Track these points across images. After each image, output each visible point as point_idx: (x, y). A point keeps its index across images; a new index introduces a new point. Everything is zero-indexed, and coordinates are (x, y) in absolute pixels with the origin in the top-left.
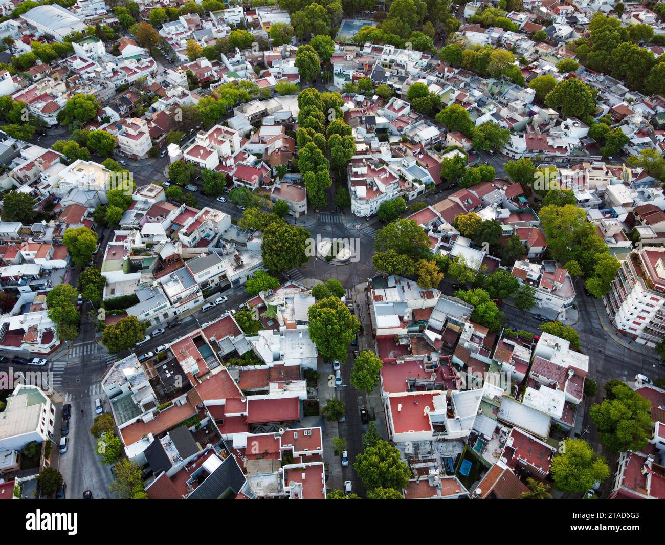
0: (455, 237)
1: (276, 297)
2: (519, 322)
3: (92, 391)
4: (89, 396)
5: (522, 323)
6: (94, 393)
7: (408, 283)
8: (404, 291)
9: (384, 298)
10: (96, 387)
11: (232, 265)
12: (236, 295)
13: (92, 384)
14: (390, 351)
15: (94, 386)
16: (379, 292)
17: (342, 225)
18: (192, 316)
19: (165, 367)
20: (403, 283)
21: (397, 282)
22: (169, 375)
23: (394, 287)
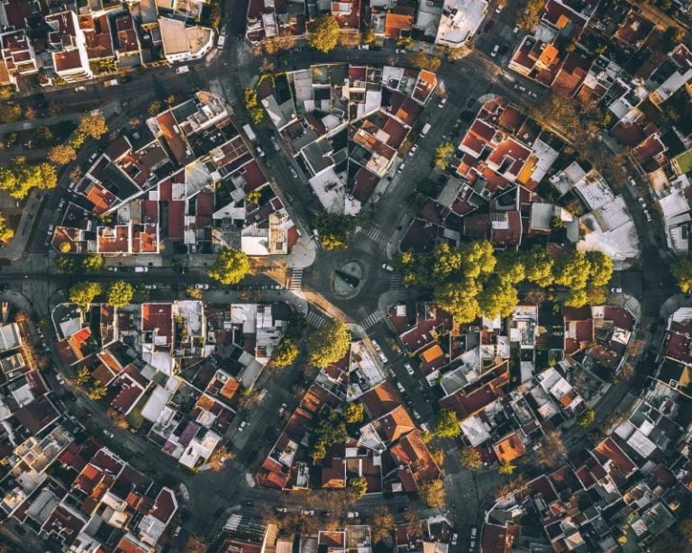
7: (277, 338)
8: (267, 332)
9: (262, 314)
19: (219, 135)
20: (276, 334)
21: (279, 328)
22: (212, 139)
23: (273, 324)
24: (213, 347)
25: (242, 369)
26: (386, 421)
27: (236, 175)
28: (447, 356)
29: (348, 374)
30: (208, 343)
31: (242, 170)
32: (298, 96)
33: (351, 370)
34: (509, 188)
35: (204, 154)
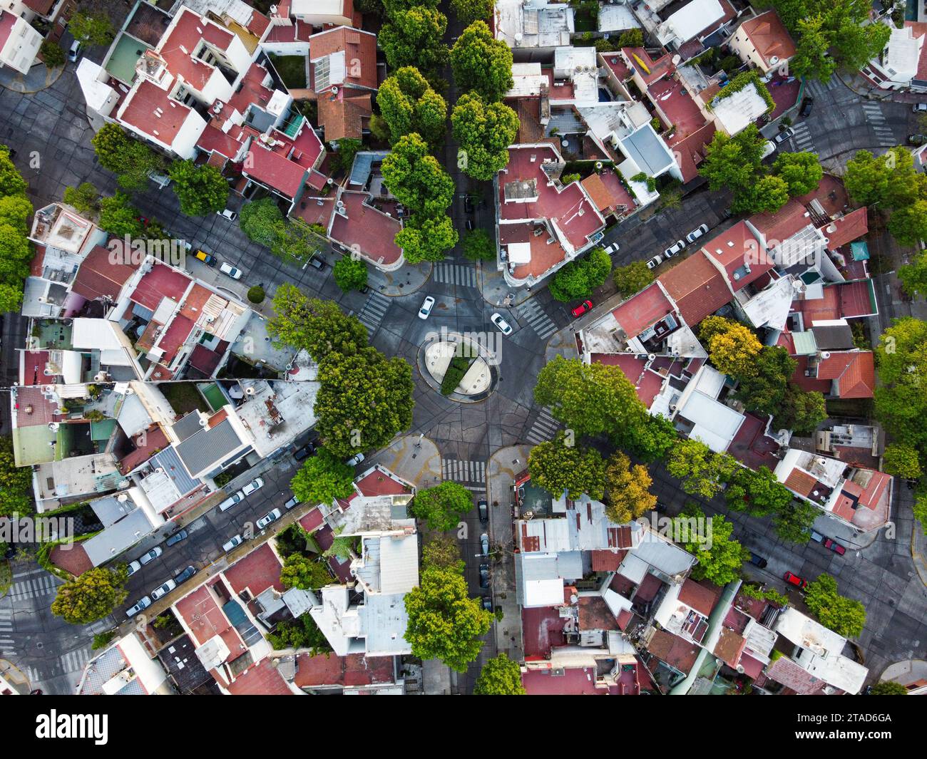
0: (697, 363)
1: (348, 518)
2: (771, 541)
3: (66, 664)
4: (63, 673)
5: (776, 544)
6: (71, 670)
7: (589, 506)
8: (579, 527)
9: (542, 542)
10: (71, 658)
11: (263, 423)
12: (278, 470)
13: (65, 652)
14: (543, 618)
15: (68, 656)
16: (534, 528)
17: (476, 292)
18: (205, 518)
19: (172, 650)
20: (581, 507)
21: (570, 504)
22: (181, 666)
23: (563, 515)
24: (613, 636)
25: (656, 573)
26: (737, 276)
27: (256, 608)
28: (599, 165)
29: (652, 357)
30: (605, 646)
31: (245, 597)
32: (87, 490)
33: (643, 351)
34: (267, 65)
35: (213, 681)
